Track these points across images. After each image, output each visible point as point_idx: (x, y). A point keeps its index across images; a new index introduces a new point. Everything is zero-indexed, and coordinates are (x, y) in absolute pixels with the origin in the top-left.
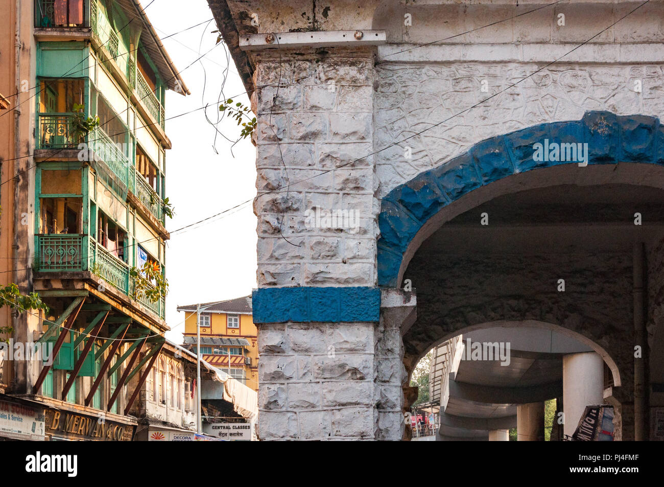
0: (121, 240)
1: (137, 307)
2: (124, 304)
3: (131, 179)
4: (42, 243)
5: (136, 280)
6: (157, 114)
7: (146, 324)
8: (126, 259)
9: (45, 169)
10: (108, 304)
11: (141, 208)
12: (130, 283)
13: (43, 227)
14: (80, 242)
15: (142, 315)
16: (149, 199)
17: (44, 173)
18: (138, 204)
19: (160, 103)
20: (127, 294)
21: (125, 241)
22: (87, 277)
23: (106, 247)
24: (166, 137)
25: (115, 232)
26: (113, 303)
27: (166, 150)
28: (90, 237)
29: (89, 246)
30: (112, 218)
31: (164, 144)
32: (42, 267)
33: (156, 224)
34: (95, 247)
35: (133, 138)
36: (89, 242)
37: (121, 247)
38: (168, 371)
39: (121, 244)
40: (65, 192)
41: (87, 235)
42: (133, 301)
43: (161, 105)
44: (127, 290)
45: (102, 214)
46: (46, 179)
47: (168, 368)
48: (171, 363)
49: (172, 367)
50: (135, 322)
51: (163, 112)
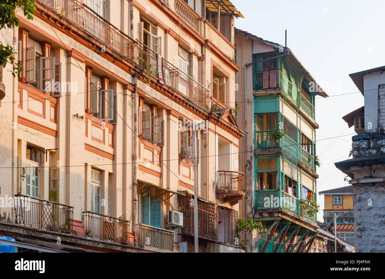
0: (294, 186)
1: (303, 220)
2: (296, 219)
3: (299, 153)
4: (258, 194)
5: (302, 205)
6: (311, 112)
7: (307, 227)
8: (297, 196)
9: (260, 158)
10: (289, 221)
11: (304, 167)
12: (299, 207)
13: (258, 186)
14: (276, 193)
15: (305, 223)
16: (307, 160)
17: (259, 160)
18: (303, 166)
19: (312, 105)
20: (298, 214)
21: (296, 186)
22: (280, 211)
23: (287, 193)
24: (316, 123)
25: (292, 183)
26: (291, 220)
27: (316, 129)
28: (281, 190)
29: (281, 195)
30: (291, 177)
31: (314, 127)
32: (258, 207)
33: (312, 173)
34: (283, 195)
35: (300, 131)
36: (281, 193)
37: (294, 190)
38: (317, 248)
39: (295, 188)
40: (269, 169)
41: (280, 190)
42: (301, 217)
43: (313, 106)
44: (298, 212)
45: (286, 176)
46: (260, 163)
47: (317, 245)
48: (319, 243)
49: (320, 245)
50: (302, 228)
51: (314, 109)
